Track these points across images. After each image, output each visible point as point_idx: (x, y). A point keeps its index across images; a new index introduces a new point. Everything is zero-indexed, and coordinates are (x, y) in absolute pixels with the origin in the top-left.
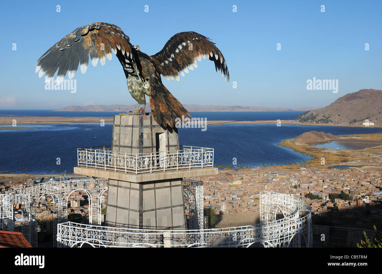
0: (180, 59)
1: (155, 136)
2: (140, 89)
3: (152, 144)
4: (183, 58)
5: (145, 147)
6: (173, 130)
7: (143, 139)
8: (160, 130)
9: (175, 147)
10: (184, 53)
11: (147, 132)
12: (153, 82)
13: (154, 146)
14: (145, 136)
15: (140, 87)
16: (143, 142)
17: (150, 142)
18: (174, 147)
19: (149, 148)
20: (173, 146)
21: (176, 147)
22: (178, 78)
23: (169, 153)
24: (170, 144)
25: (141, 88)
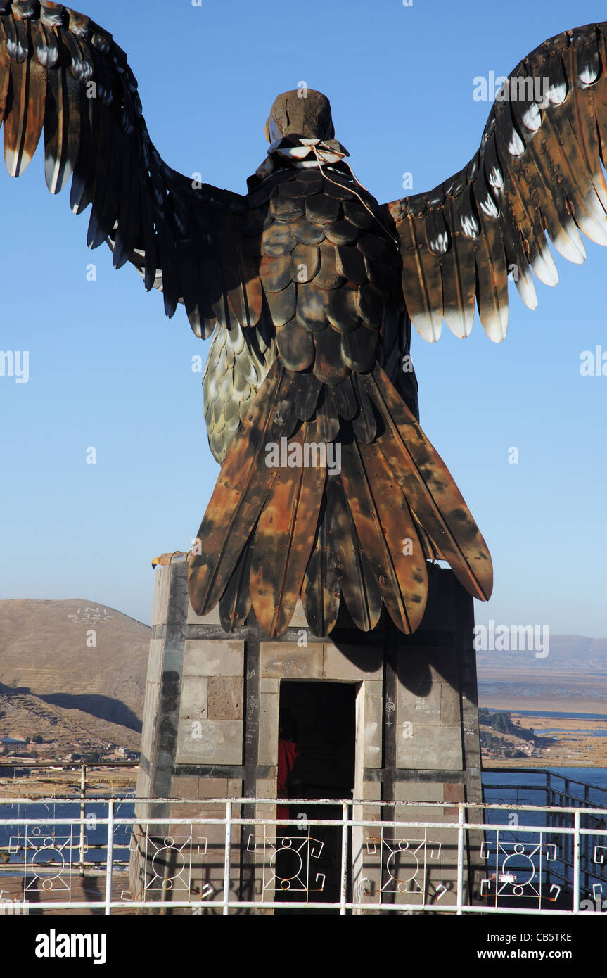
0: (527, 195)
1: (277, 696)
2: (237, 396)
3: (249, 751)
4: (539, 190)
5: (190, 770)
6: (433, 670)
7: (173, 715)
8: (323, 658)
9: (441, 785)
10: (549, 157)
11: (210, 669)
12: (294, 351)
13: (267, 768)
14: (192, 696)
15: (241, 388)
16: (175, 733)
17: (229, 739)
18: (438, 788)
19: (223, 772)
20: (426, 778)
21: (450, 788)
22: (498, 325)
23: (386, 814)
24: (405, 758)
25: (246, 392)
